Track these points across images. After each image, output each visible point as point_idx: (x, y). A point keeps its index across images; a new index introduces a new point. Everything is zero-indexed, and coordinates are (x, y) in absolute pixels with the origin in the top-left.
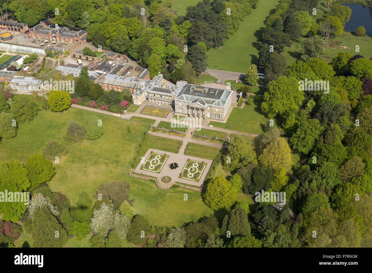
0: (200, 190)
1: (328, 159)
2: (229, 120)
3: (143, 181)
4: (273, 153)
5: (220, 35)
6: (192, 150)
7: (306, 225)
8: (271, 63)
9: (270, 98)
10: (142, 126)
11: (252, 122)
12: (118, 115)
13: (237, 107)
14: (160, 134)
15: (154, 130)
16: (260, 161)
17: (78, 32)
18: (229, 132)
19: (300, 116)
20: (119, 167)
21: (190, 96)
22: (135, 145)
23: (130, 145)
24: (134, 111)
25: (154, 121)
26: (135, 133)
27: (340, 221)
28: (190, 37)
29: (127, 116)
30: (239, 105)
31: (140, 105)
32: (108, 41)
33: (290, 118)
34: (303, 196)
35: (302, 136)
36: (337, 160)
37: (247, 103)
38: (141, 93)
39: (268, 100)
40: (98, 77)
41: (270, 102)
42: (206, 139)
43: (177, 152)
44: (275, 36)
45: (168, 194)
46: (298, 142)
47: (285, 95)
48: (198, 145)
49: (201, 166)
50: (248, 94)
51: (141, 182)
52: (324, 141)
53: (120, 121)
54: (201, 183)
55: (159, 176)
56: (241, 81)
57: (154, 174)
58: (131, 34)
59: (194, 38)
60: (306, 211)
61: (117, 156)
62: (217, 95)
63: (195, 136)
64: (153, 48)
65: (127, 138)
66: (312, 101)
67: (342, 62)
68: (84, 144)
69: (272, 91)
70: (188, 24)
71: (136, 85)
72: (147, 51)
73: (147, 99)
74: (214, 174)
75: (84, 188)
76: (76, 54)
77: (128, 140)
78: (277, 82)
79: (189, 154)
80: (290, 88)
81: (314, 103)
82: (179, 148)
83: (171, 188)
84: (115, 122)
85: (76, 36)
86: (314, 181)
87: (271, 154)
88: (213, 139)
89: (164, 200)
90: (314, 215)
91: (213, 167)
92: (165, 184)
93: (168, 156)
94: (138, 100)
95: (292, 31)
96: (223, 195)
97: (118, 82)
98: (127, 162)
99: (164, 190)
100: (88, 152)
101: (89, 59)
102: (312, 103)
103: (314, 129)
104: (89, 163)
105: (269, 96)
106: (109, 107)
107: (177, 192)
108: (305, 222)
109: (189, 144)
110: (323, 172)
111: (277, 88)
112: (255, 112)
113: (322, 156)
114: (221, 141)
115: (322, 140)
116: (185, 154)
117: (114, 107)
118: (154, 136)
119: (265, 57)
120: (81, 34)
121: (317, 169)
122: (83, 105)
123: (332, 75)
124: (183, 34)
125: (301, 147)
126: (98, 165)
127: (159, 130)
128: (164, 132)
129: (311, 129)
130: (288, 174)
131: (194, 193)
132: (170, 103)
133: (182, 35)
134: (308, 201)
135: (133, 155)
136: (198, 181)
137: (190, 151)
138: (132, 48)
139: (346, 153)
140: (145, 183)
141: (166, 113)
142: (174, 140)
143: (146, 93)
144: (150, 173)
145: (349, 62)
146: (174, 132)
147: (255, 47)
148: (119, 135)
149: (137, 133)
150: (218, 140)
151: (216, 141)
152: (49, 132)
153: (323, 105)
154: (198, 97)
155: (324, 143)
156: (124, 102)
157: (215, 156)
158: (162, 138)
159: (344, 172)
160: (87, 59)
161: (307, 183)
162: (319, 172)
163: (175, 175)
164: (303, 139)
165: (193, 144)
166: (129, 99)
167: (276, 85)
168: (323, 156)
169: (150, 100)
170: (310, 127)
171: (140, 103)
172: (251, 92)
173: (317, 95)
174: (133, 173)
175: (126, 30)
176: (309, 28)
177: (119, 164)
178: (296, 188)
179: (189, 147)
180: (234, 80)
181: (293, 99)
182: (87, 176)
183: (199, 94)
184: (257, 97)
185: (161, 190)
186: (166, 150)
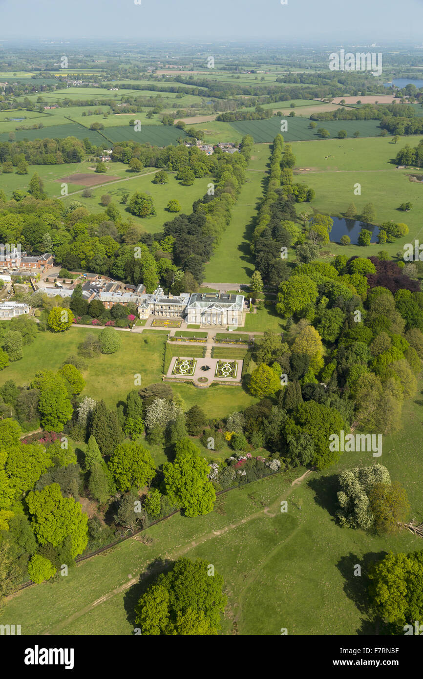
0: (240, 385)
1: (356, 339)
2: (246, 324)
3: (179, 384)
4: (307, 340)
5: (208, 248)
6: (219, 353)
7: (353, 392)
8: (275, 268)
9: (284, 298)
10: (159, 337)
11: (270, 324)
12: (129, 330)
13: (249, 312)
14: (179, 343)
15: (172, 339)
16: (293, 350)
17: (43, 256)
18: (250, 334)
19: (319, 310)
20: (149, 375)
21: (203, 303)
22: (158, 354)
23: (153, 354)
24: (143, 325)
25: (169, 332)
26: (154, 344)
27: (383, 382)
28: (178, 251)
29: (137, 329)
30: (251, 311)
31: (147, 319)
32: (83, 263)
33: (310, 313)
34: (343, 372)
35: (327, 325)
36: (365, 340)
37: (258, 308)
38: (147, 306)
39: (283, 300)
40: (90, 296)
41: (286, 301)
42: (230, 341)
43: (203, 357)
44: (268, 245)
45: (209, 392)
46: (324, 331)
47: (300, 293)
48: (223, 348)
49: (233, 365)
50: (257, 300)
51: (177, 385)
52: (349, 326)
53: (132, 334)
54: (239, 378)
55: (194, 378)
56: (243, 291)
57: (189, 377)
58: (109, 252)
59: (182, 252)
60: (351, 380)
61: (143, 366)
62: (231, 299)
63: (217, 340)
64: (144, 263)
65: (147, 348)
66: (324, 297)
67: (341, 264)
68: (101, 358)
69: (287, 290)
70: (171, 239)
71: (137, 299)
72: (138, 267)
73: (153, 313)
74: (249, 369)
75: (118, 397)
76: (49, 278)
77: (148, 350)
78: (289, 282)
79: (217, 357)
80: (304, 285)
81: (328, 300)
82: (204, 353)
83: (210, 386)
84: (127, 336)
85: (42, 260)
86: (350, 358)
87: (305, 341)
88: (237, 341)
89: (207, 398)
90: (360, 382)
91: (245, 365)
92: (203, 384)
93: (196, 361)
94: (145, 314)
95: (282, 240)
96: (270, 380)
97: (117, 299)
98: (155, 370)
99: (204, 389)
100: (110, 365)
101: (66, 282)
102: (325, 300)
103: (337, 316)
104: (115, 375)
105: (283, 296)
106: (116, 323)
107: (218, 389)
108: (352, 390)
109: (213, 349)
110: (356, 350)
111: (291, 287)
112: (269, 315)
113: (350, 338)
114: (245, 342)
115: (347, 325)
116: (212, 357)
117: (122, 322)
118: (175, 345)
119: (264, 265)
120: (47, 257)
121: (350, 348)
122: (84, 324)
123: (336, 275)
124: (166, 250)
125: (328, 336)
126: (125, 375)
127: (177, 339)
128: (184, 340)
129: (335, 317)
130: (324, 357)
131: (235, 388)
132: (179, 314)
133: (166, 252)
134: (351, 371)
135: (159, 363)
136: (235, 377)
137: (217, 355)
138: (117, 266)
139: (372, 333)
140: (182, 386)
141: (179, 324)
142: (197, 346)
143: (152, 306)
144: (183, 376)
145: (348, 264)
146: (195, 339)
147: (245, 260)
148: (137, 347)
149: (156, 343)
150: (242, 342)
151: (241, 343)
152: (57, 352)
153: (338, 299)
154: (212, 303)
155: (349, 328)
156: (130, 316)
157: (244, 356)
158: (183, 345)
159: (375, 348)
160: (64, 282)
161: (344, 359)
162: (352, 351)
163: (210, 376)
164: (328, 327)
165: (218, 348)
166: (135, 313)
167: (289, 284)
168: (352, 338)
169: (156, 313)
170: (334, 315)
171: (147, 317)
172: (259, 298)
173: (328, 292)
174: (165, 378)
175: (103, 249)
176: (296, 238)
177: (148, 372)
178: (335, 367)
179: (215, 351)
180: (236, 290)
181: (308, 296)
182: (117, 386)
183: (213, 300)
184: (267, 302)
185: (200, 389)
186: (191, 356)
